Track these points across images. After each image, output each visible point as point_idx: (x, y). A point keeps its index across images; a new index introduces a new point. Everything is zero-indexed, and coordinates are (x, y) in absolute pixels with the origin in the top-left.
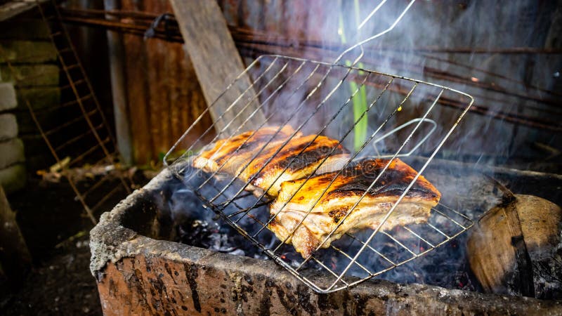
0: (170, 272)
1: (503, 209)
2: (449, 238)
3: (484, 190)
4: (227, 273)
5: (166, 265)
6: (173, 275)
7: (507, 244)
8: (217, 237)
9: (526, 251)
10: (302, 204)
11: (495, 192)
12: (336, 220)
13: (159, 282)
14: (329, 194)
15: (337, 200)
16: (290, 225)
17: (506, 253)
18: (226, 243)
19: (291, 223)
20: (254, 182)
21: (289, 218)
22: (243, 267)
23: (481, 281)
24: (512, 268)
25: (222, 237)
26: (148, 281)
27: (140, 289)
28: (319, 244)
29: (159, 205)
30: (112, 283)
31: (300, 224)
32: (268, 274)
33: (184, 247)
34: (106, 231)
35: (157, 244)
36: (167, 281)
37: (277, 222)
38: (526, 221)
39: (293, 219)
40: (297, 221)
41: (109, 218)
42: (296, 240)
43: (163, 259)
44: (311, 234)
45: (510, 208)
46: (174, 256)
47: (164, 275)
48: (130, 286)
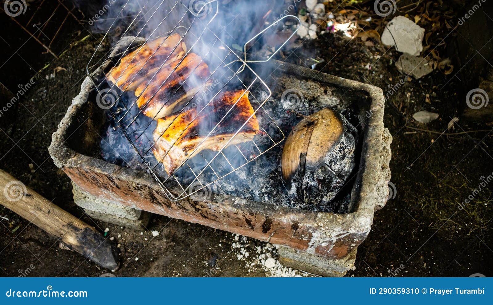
0: (99, 176)
1: (306, 129)
4: (128, 181)
5: (96, 174)
7: (298, 156)
10: (168, 140)
12: (186, 154)
14: (183, 139)
15: (187, 142)
16: (161, 153)
17: (296, 161)
21: (161, 147)
22: (135, 180)
26: (89, 176)
27: (86, 177)
28: (176, 167)
29: (89, 110)
30: (70, 172)
31: (166, 153)
32: (148, 185)
33: (104, 163)
34: (57, 151)
35: (88, 160)
36: (98, 178)
37: (155, 148)
38: (313, 144)
39: (163, 149)
40: (165, 151)
41: (57, 138)
42: (165, 163)
43: (93, 172)
44: (172, 161)
45: (310, 130)
46: (98, 171)
47: (96, 176)
48: (80, 175)
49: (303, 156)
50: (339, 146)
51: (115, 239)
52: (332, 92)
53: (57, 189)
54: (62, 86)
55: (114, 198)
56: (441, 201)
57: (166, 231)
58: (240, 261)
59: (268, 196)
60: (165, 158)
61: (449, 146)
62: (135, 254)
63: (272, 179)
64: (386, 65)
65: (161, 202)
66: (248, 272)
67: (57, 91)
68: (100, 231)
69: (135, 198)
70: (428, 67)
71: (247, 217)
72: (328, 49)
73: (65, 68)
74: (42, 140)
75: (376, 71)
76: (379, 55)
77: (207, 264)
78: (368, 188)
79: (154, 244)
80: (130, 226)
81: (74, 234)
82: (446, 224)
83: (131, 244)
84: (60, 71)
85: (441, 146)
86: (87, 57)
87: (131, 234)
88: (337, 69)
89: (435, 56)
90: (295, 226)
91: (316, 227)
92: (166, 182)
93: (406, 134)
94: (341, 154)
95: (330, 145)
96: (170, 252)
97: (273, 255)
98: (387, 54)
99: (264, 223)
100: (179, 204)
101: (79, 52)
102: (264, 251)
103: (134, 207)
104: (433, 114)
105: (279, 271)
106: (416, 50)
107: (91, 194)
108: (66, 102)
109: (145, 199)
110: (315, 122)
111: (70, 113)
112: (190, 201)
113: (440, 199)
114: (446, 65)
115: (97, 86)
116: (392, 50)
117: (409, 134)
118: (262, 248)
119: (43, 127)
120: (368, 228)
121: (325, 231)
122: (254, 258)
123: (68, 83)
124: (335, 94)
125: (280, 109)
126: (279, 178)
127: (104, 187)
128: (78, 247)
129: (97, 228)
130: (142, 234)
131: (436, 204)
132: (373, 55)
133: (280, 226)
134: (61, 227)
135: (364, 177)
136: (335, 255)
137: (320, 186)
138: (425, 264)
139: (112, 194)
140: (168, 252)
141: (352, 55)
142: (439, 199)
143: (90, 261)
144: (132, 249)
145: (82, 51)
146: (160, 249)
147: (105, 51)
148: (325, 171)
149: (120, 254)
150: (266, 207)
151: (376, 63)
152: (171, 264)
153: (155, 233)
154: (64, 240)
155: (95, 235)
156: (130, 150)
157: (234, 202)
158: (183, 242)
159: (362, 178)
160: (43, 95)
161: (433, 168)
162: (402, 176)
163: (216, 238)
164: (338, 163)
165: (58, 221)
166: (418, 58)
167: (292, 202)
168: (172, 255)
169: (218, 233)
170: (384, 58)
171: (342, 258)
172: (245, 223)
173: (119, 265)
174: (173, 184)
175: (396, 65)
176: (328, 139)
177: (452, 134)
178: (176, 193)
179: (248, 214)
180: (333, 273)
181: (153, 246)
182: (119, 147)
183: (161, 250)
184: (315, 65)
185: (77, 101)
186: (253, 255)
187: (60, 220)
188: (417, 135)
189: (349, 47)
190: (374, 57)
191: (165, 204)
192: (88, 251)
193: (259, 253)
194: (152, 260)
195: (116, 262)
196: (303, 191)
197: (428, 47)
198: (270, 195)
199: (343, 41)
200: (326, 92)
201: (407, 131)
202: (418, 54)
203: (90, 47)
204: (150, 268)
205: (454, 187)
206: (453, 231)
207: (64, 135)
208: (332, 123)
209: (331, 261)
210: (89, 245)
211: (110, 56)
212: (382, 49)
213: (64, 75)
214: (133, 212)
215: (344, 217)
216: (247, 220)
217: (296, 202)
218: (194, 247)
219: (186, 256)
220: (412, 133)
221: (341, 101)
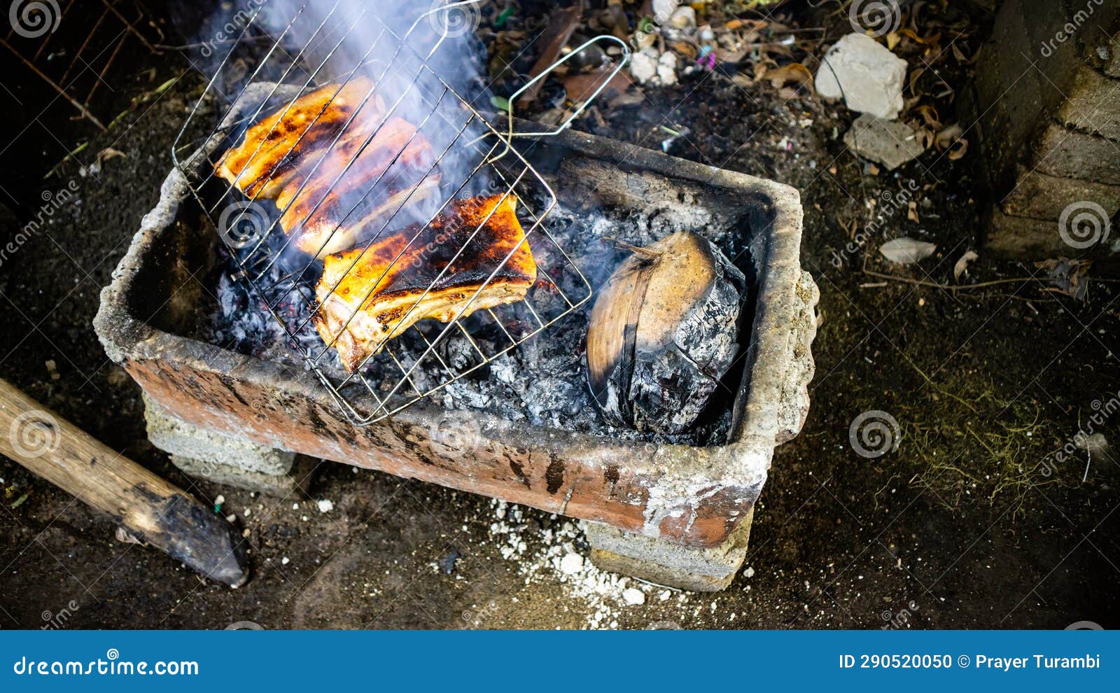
1: (637, 273)
4: (263, 387)
5: (195, 372)
6: (206, 379)
7: (619, 332)
9: (634, 347)
10: (345, 300)
12: (386, 328)
13: (193, 381)
14: (373, 299)
15: (385, 303)
17: (615, 342)
19: (334, 323)
22: (280, 384)
26: (181, 379)
27: (174, 382)
28: (364, 356)
29: (178, 241)
30: (140, 372)
31: (344, 327)
32: (307, 393)
33: (211, 350)
34: (113, 326)
35: (179, 344)
36: (201, 382)
37: (321, 316)
38: (650, 305)
39: (337, 319)
40: (341, 323)
41: (111, 299)
42: (341, 348)
43: (190, 368)
44: (356, 343)
45: (644, 276)
46: (201, 366)
47: (196, 378)
48: (161, 378)
49: (630, 330)
50: (705, 308)
51: (238, 519)
52: (694, 196)
53: (109, 413)
54: (116, 191)
55: (235, 426)
56: (936, 428)
57: (348, 500)
58: (508, 560)
59: (560, 418)
60: (341, 338)
61: (958, 313)
62: (281, 551)
63: (569, 382)
64: (825, 140)
65: (334, 431)
66: (523, 585)
67: (106, 202)
68: (205, 502)
69: (278, 423)
70: (914, 144)
71: (512, 456)
72: (698, 107)
73: (122, 150)
74: (74, 309)
75: (802, 154)
76: (809, 118)
77: (436, 568)
78: (763, 395)
79: (322, 529)
80: (270, 490)
81: (149, 509)
82: (945, 477)
83: (274, 530)
84: (111, 159)
85: (941, 313)
86: (170, 128)
87: (273, 507)
88: (718, 150)
89: (929, 120)
90: (612, 475)
91: (655, 475)
92: (343, 387)
93: (865, 288)
94: (708, 326)
95: (685, 307)
96: (357, 544)
97: (577, 548)
98: (827, 116)
99: (549, 468)
100: (373, 435)
101: (153, 115)
102: (559, 540)
103: (278, 445)
104: (923, 245)
105: (590, 581)
106: (888, 107)
107: (186, 420)
108: (127, 225)
109: (301, 426)
110: (655, 261)
111: (139, 246)
112: (395, 426)
113: (934, 425)
114: (952, 140)
115: (195, 188)
116: (838, 107)
117: (872, 288)
118: (554, 532)
119: (77, 280)
120: (760, 476)
121: (674, 483)
122: (537, 555)
123: (129, 185)
124: (700, 202)
125: (587, 234)
126: (584, 379)
127: (213, 402)
128: (158, 535)
129: (197, 496)
130: (296, 506)
131: (926, 436)
132: (797, 119)
133: (581, 476)
134: (121, 493)
135: (756, 371)
136: (702, 537)
137: (666, 393)
138: (899, 561)
139: (231, 418)
140: (353, 545)
141: (751, 120)
142: (931, 425)
143: (183, 566)
144: (275, 540)
145: (159, 113)
146: (335, 539)
147: (210, 114)
148: (675, 360)
149: (249, 551)
150: (552, 435)
151: (803, 136)
152: (358, 569)
153: (325, 506)
154: (127, 521)
155: (195, 510)
156: (269, 325)
157: (486, 425)
158: (384, 522)
159: (750, 373)
160: (73, 211)
161: (921, 360)
162: (854, 377)
163: (456, 513)
164: (702, 345)
165: (113, 479)
166: (892, 124)
167: (611, 429)
168: (362, 551)
169: (461, 503)
170: (820, 125)
171: (717, 543)
172: (511, 471)
173: (247, 573)
174: (357, 391)
175: (845, 139)
176: (682, 294)
177: (964, 287)
178: (363, 409)
179: (515, 450)
180: (704, 580)
181: (320, 533)
182: (245, 318)
183: (338, 540)
184: (670, 141)
185: (153, 221)
186: (534, 547)
187: (118, 478)
188: (890, 291)
189: (744, 101)
190: (798, 124)
191: (343, 436)
192: (180, 544)
193: (548, 543)
194: (318, 561)
195: (241, 568)
196: (631, 404)
197: (916, 99)
198: (565, 415)
199: (732, 88)
200: (681, 198)
201: (868, 282)
202: (895, 116)
203: (177, 105)
204: (314, 579)
205: (964, 399)
206: (959, 490)
207: (126, 293)
208: (691, 261)
209: (696, 552)
210: (182, 530)
211: (223, 125)
212: (817, 106)
213: (122, 168)
214: (274, 459)
215: (712, 453)
216: (512, 464)
217: (620, 429)
218: (409, 534)
219: (392, 553)
220: (877, 285)
221: (714, 217)
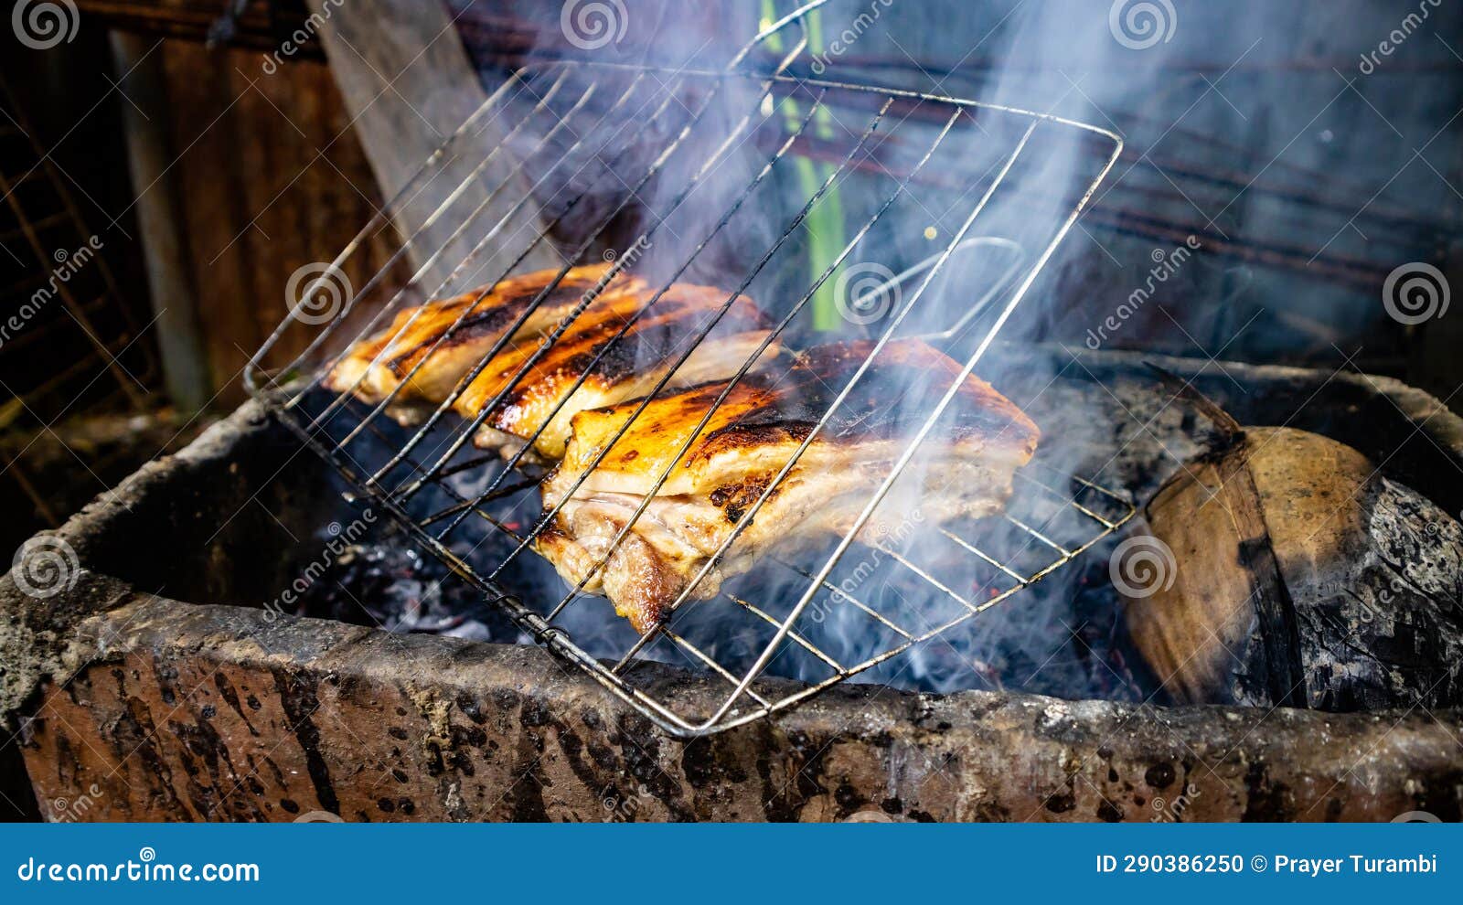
0: (233, 700)
1: (1213, 468)
2: (1066, 554)
3: (1157, 423)
4: (403, 693)
5: (220, 680)
6: (245, 708)
7: (1227, 561)
8: (411, 591)
9: (1280, 580)
10: (629, 472)
11: (1188, 425)
12: (733, 515)
13: (202, 732)
14: (711, 438)
15: (733, 454)
16: (597, 538)
17: (1226, 588)
18: (436, 605)
19: (599, 530)
20: (496, 419)
21: (595, 516)
22: (452, 671)
23: (1160, 673)
24: (1242, 630)
25: (424, 589)
26: (173, 732)
31: (623, 533)
32: (527, 689)
37: (559, 529)
38: (1277, 496)
39: (606, 519)
40: (615, 524)
42: (617, 581)
43: (209, 662)
44: (656, 561)
45: (1231, 463)
46: (242, 651)
50: (1390, 497)
60: (619, 557)
111: (143, 473)
178: (690, 711)
